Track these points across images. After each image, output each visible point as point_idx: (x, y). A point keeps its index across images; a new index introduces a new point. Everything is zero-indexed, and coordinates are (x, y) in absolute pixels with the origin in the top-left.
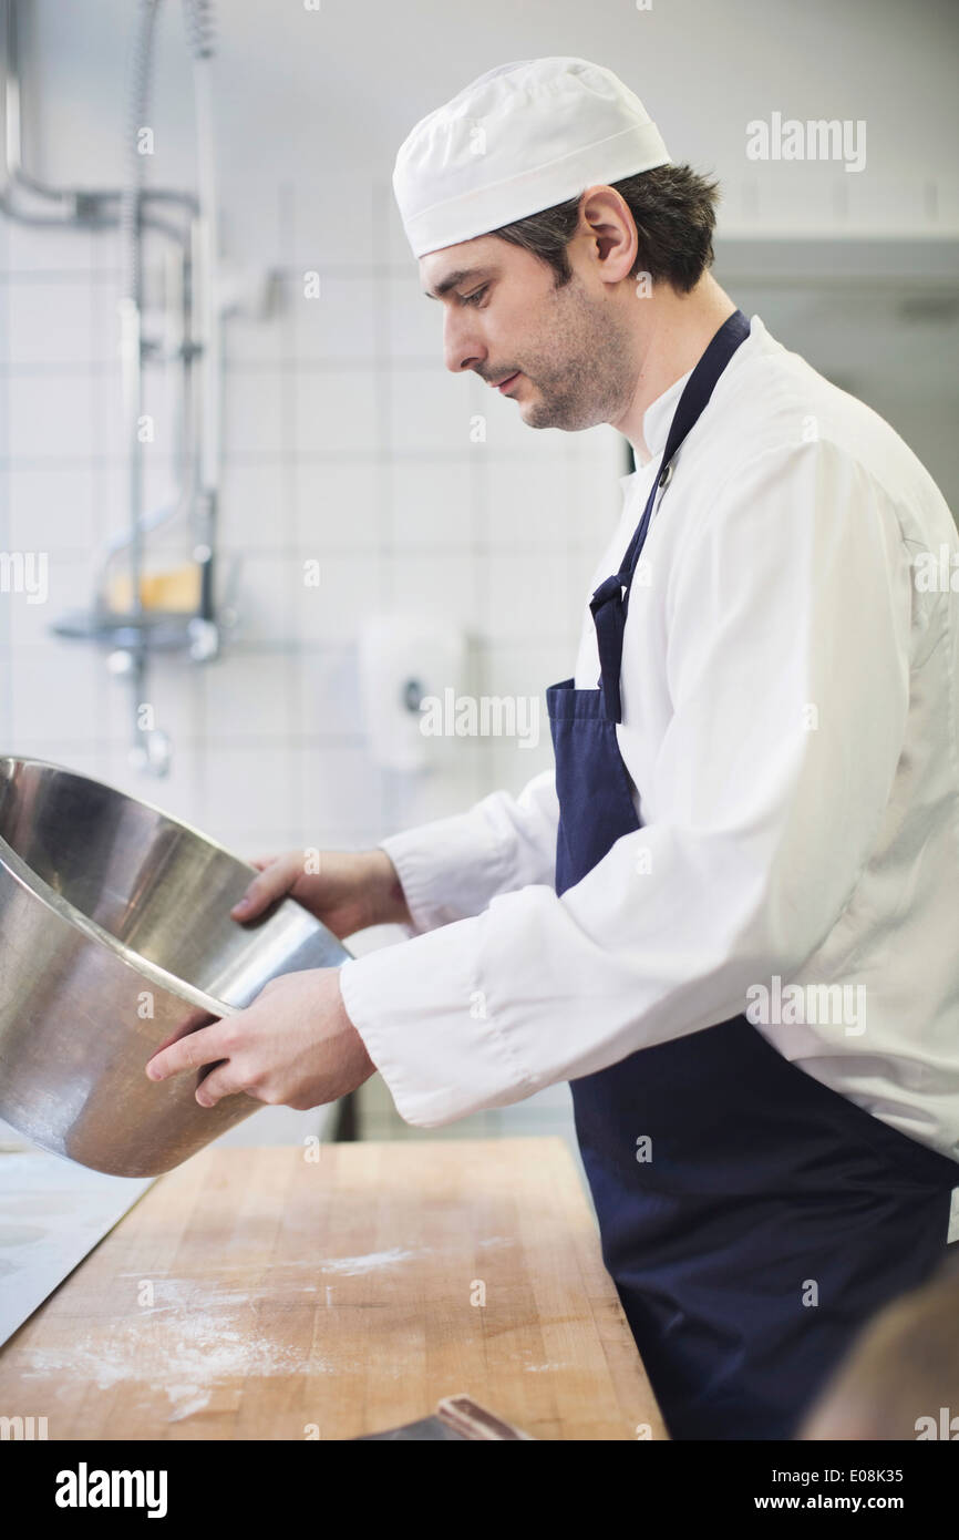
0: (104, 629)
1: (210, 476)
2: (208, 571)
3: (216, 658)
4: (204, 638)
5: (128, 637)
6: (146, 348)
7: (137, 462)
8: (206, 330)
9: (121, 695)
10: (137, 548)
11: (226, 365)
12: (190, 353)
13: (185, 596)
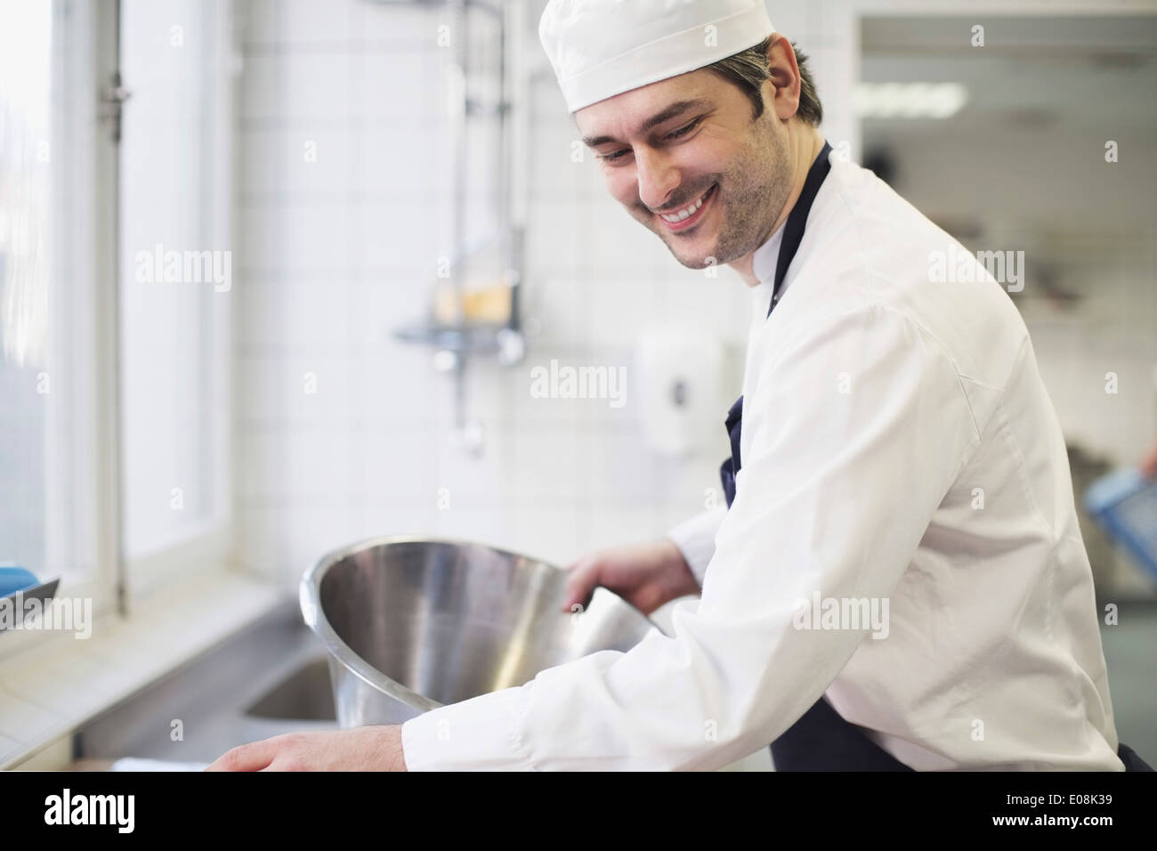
0: (434, 333)
1: (519, 211)
2: (515, 293)
3: (522, 362)
4: (511, 345)
5: (452, 339)
6: (470, 107)
7: (460, 198)
8: (518, 91)
9: (445, 389)
10: (460, 268)
11: (533, 120)
12: (504, 110)
13: (498, 309)
